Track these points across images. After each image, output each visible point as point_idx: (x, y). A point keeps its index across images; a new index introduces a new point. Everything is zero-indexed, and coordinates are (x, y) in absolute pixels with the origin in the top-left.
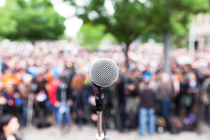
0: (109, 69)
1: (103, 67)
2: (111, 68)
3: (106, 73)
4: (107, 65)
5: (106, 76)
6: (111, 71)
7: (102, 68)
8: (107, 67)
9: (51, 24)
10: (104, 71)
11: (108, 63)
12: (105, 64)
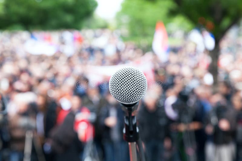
0: (132, 81)
1: (125, 79)
2: (135, 79)
3: (128, 86)
4: (129, 76)
5: (128, 89)
6: (134, 83)
7: (123, 80)
8: (129, 78)
10: (126, 83)
11: (131, 73)
12: (128, 74)
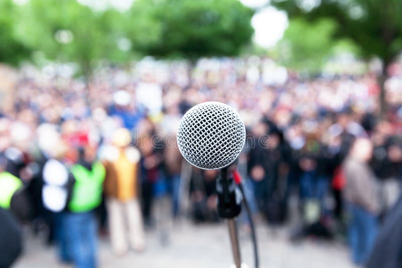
9: (226, 24)
